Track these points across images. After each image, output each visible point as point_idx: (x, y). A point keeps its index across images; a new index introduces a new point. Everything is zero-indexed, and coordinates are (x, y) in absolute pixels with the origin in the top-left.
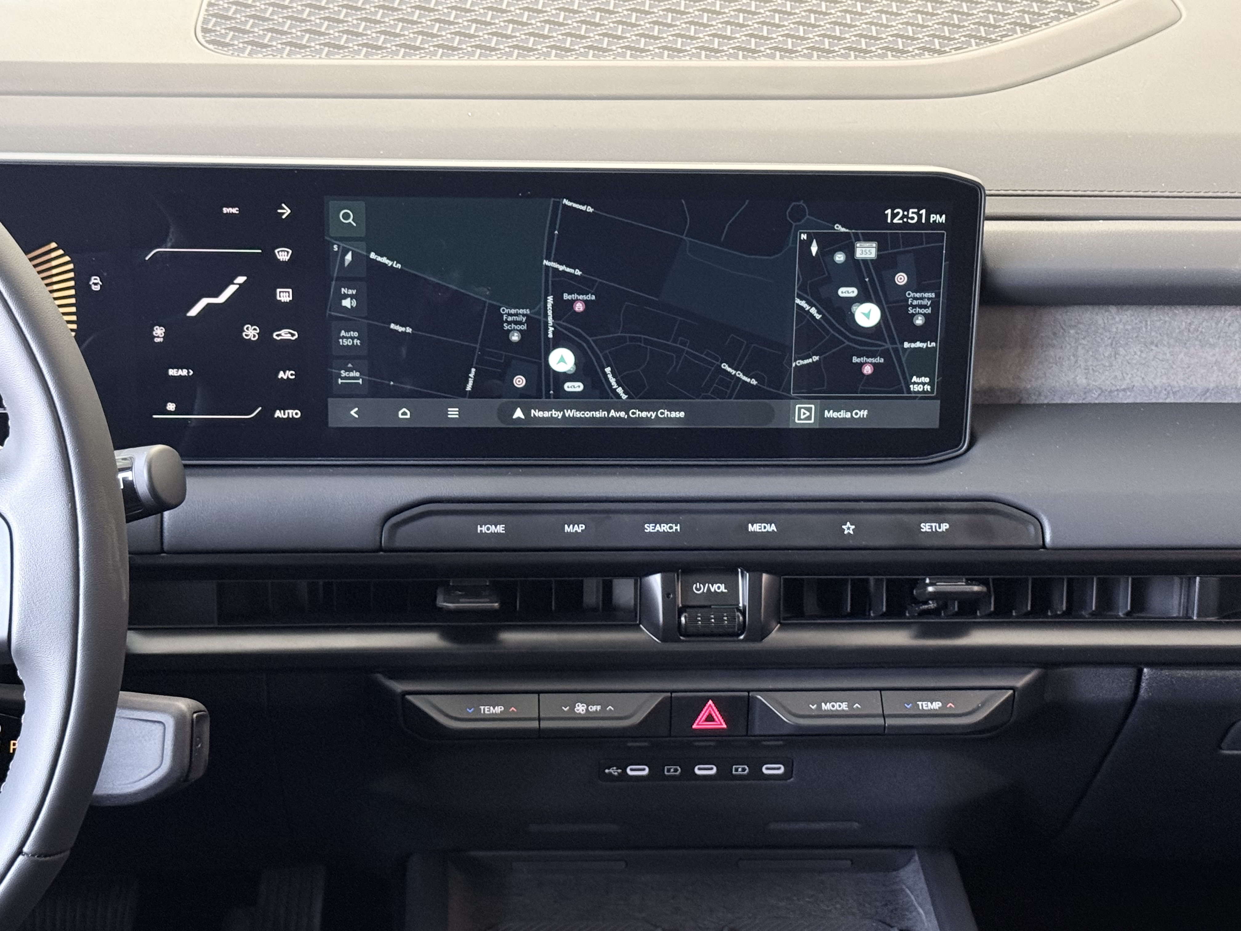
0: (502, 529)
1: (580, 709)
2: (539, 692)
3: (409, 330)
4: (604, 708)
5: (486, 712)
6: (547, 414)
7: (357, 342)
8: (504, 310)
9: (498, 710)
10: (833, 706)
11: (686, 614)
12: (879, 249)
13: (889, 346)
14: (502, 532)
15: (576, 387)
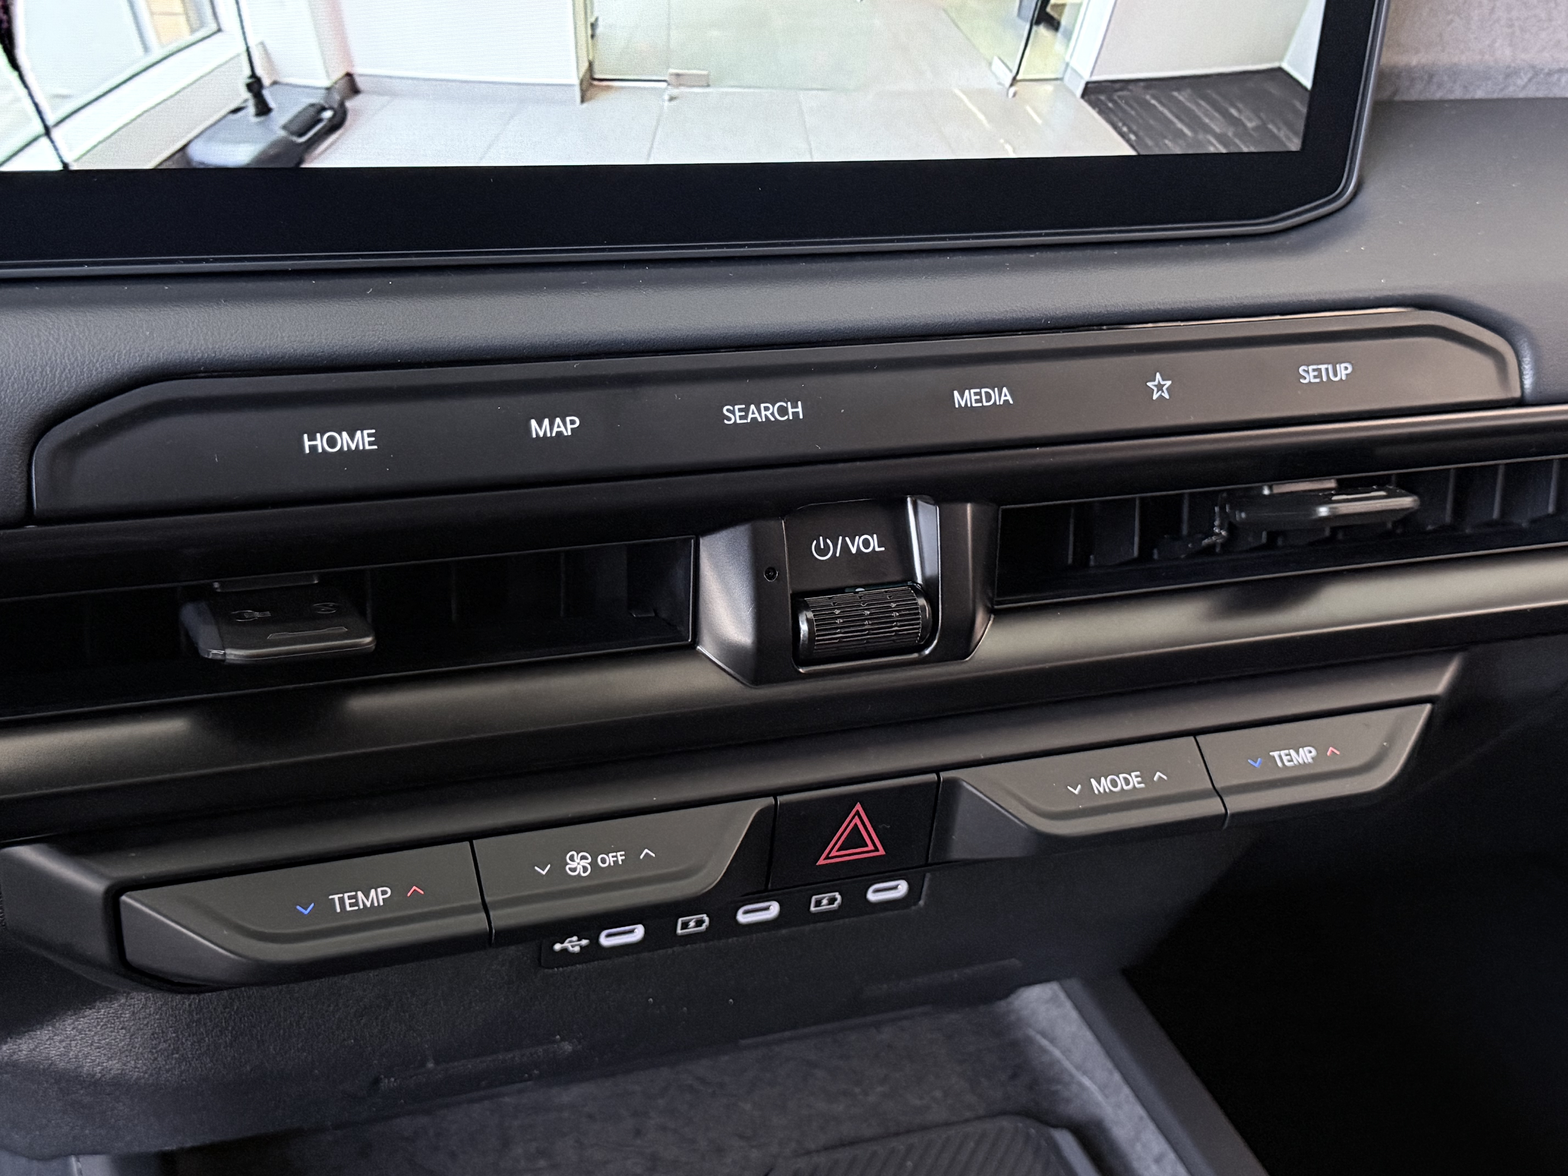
0: (367, 439)
1: (580, 867)
2: (470, 837)
4: (633, 857)
5: (348, 909)
9: (377, 896)
10: (1114, 783)
11: (810, 615)
14: (367, 447)
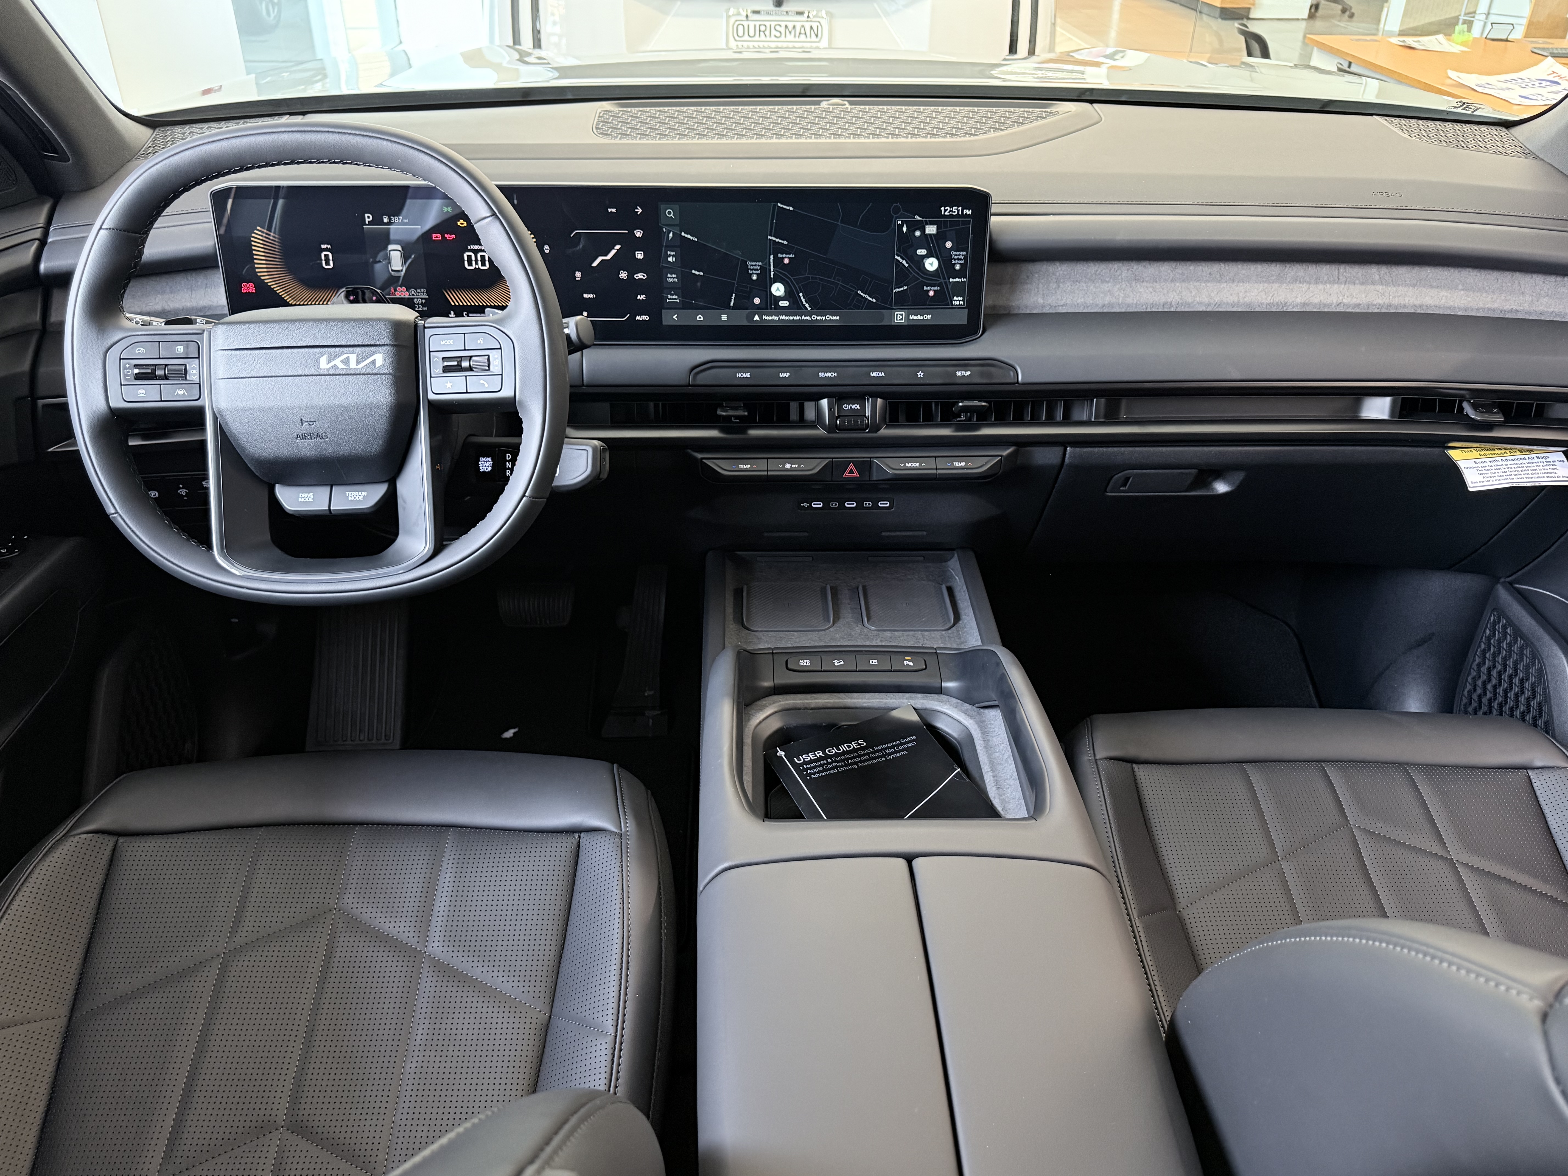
0: (749, 375)
1: (788, 466)
2: (767, 458)
3: (702, 274)
4: (799, 466)
5: (742, 467)
6: (771, 318)
7: (676, 280)
8: (749, 263)
9: (748, 466)
10: (912, 465)
11: (840, 419)
12: (937, 229)
13: (942, 280)
14: (749, 377)
15: (784, 303)
